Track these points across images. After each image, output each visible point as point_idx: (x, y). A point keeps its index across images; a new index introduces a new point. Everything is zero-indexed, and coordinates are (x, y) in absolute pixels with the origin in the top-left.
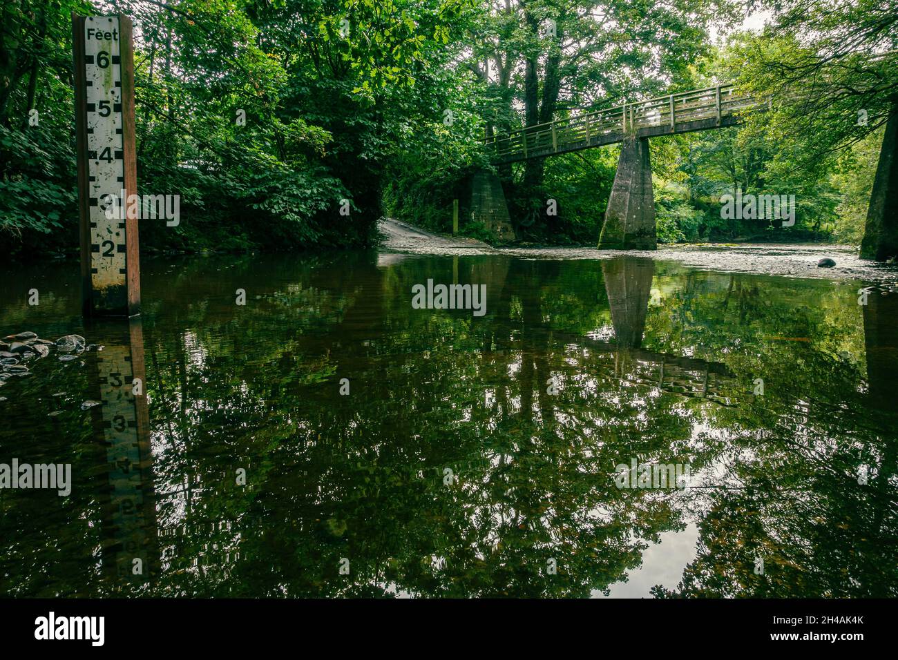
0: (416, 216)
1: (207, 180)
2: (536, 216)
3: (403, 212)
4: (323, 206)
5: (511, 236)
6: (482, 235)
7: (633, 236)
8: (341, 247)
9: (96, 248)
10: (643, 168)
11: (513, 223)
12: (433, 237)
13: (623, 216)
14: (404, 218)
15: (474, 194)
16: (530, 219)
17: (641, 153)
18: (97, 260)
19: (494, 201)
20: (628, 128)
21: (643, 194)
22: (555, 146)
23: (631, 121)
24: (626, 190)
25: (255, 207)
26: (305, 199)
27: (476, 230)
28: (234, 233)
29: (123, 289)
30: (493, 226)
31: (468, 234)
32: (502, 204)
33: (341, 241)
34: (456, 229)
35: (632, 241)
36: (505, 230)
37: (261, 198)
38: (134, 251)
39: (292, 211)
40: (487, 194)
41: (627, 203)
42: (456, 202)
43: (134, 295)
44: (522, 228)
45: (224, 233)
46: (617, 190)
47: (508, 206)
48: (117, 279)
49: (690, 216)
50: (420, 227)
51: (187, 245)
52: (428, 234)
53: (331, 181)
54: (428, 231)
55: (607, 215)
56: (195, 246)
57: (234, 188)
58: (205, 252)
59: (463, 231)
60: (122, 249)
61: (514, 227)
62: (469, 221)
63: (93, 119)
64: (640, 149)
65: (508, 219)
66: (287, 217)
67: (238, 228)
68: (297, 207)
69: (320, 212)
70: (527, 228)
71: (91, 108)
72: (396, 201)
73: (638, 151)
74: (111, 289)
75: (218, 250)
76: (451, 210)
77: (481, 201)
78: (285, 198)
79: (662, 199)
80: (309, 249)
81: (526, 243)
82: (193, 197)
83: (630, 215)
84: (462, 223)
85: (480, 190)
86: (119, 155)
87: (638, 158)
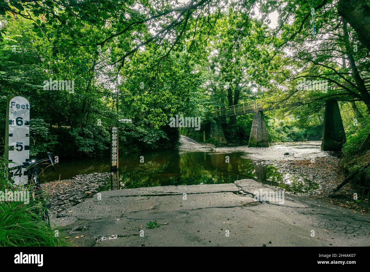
0: (193, 136)
1: (127, 134)
2: (234, 135)
3: (190, 134)
4: (158, 139)
5: (225, 142)
6: (214, 142)
7: (260, 142)
8: (165, 149)
9: (113, 160)
10: (262, 120)
11: (226, 137)
12: (197, 143)
13: (255, 136)
14: (190, 136)
15: (211, 128)
16: (232, 135)
17: (260, 116)
18: (113, 162)
19: (218, 130)
20: (256, 108)
21: (262, 129)
22: (235, 113)
23: (256, 106)
24: (256, 128)
25: (140, 140)
26: (153, 137)
27: (212, 141)
28: (134, 147)
29: (116, 166)
30: (218, 139)
31: (209, 142)
32: (221, 131)
33: (165, 147)
34: (204, 141)
35: (259, 144)
36: (223, 140)
37: (141, 137)
38: (118, 160)
39: (149, 141)
40: (216, 128)
41: (257, 132)
42: (204, 132)
43: (118, 167)
44: (229, 139)
45: (131, 147)
46: (253, 128)
47: (224, 132)
48: (115, 165)
49: (299, 131)
50: (194, 140)
51: (121, 151)
52: (196, 142)
53: (160, 131)
54: (197, 141)
55: (250, 136)
56: (123, 151)
57: (134, 135)
58: (126, 153)
59: (208, 141)
60: (116, 160)
61: (226, 139)
62: (210, 137)
63: (113, 141)
64: (260, 114)
65: (224, 136)
66: (148, 143)
67: (135, 145)
68: (151, 140)
69: (157, 141)
70: (231, 139)
71: (113, 140)
72: (187, 130)
73: (259, 115)
74: (114, 166)
75: (130, 152)
76: (203, 134)
77: (214, 131)
78: (148, 137)
79: (286, 125)
80: (155, 151)
81: (231, 144)
82: (124, 139)
83: (258, 136)
84: (207, 138)
85: (214, 127)
86: (116, 147)
87: (259, 117)
